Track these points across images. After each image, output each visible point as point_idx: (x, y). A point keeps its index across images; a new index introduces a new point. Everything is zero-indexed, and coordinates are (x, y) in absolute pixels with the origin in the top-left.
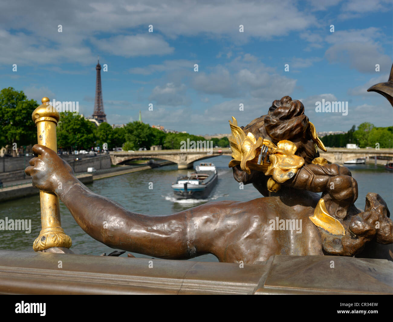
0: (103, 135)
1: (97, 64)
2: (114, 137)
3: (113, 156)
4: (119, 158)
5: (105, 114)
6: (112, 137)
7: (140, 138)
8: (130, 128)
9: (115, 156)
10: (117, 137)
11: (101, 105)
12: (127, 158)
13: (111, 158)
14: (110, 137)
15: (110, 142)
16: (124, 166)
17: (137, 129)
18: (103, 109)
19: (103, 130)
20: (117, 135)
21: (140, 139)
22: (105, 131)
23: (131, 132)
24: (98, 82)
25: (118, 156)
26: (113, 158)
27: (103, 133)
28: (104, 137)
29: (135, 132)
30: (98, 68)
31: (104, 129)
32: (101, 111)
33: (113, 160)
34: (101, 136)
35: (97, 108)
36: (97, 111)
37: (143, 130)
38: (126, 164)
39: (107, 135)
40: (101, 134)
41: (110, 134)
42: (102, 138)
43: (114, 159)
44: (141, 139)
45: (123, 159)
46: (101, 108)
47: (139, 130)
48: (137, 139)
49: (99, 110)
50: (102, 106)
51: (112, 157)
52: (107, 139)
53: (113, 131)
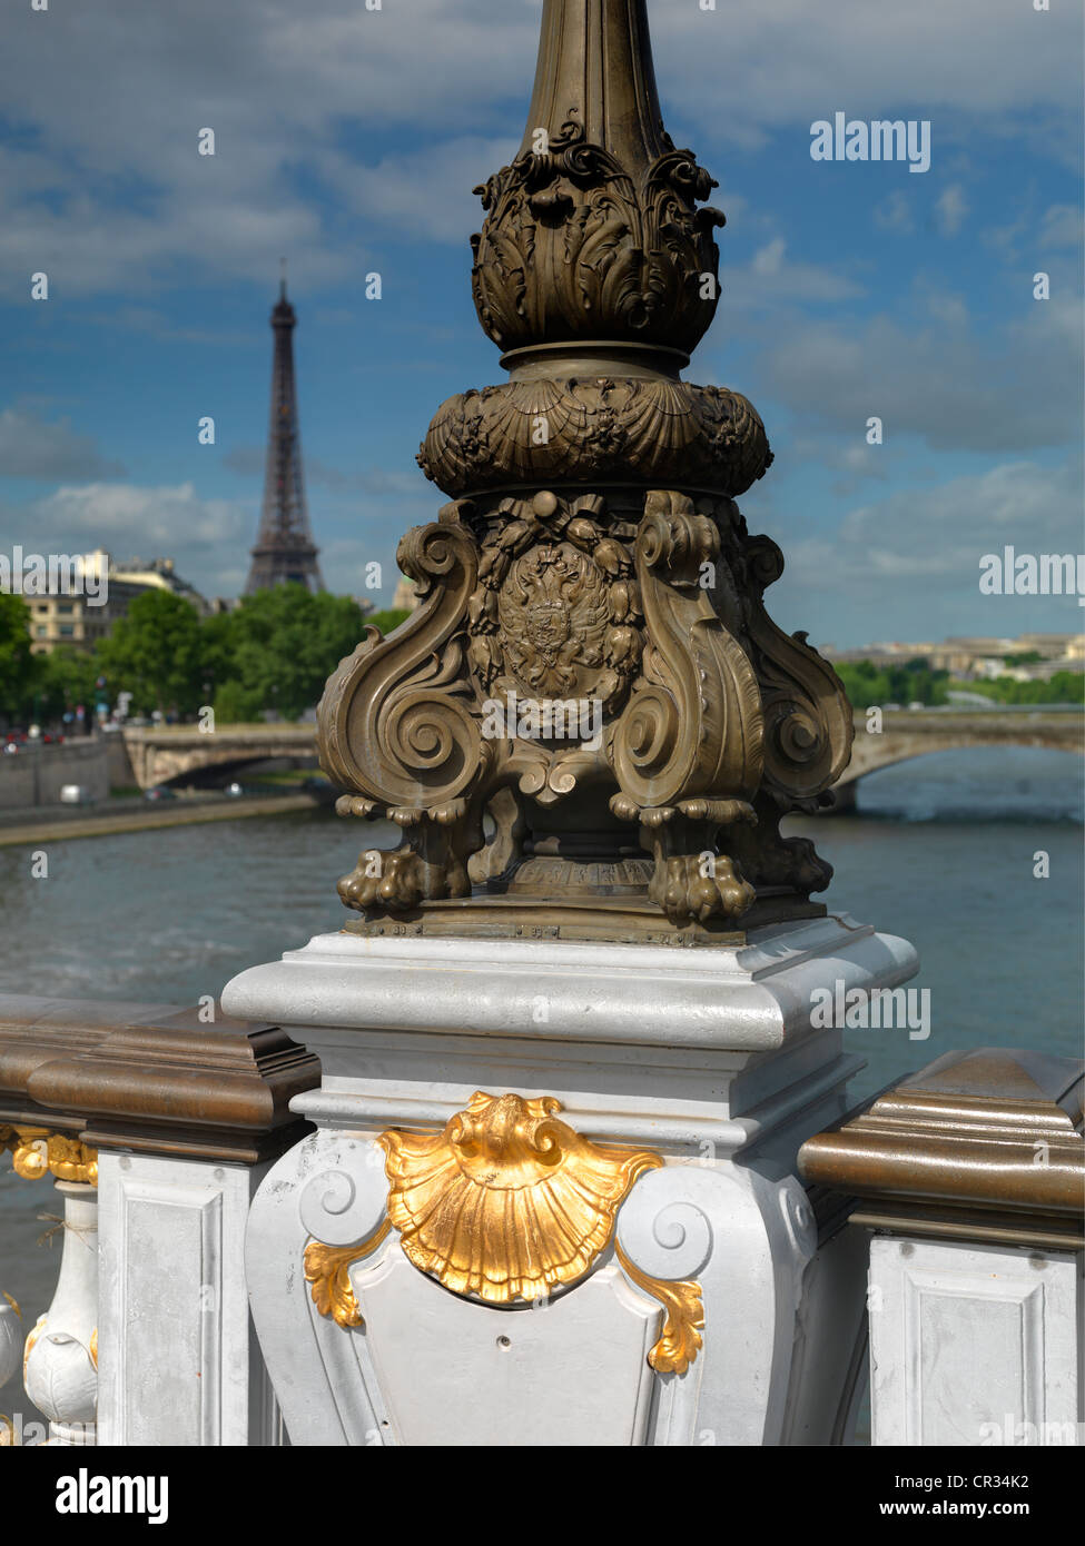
0: (149, 651)
1: (274, 299)
2: (204, 659)
3: (140, 748)
4: (168, 756)
5: (312, 546)
6: (191, 656)
7: (300, 663)
8: (259, 615)
9: (148, 745)
10: (218, 658)
11: (293, 499)
12: (202, 757)
13: (133, 757)
14: (180, 657)
15: (184, 680)
16: (190, 793)
17: (288, 620)
18: (302, 520)
19: (148, 627)
20: (215, 650)
21: (302, 671)
22: (158, 631)
23: (262, 633)
24: (282, 386)
25: (161, 747)
26: (140, 756)
27: (146, 641)
28: (155, 657)
29: (280, 638)
30: (280, 320)
31: (155, 622)
32: (295, 529)
33: (138, 768)
34: (139, 655)
35: (275, 514)
36: (274, 529)
37: (317, 625)
38: (198, 787)
39: (169, 649)
40: (138, 647)
41: (184, 643)
42: (144, 663)
43: (145, 761)
44: (307, 666)
45: (184, 762)
46: (294, 515)
47: (298, 627)
48: (289, 669)
49: (284, 523)
50: (300, 505)
51: (136, 753)
52: (169, 666)
53: (198, 631)
